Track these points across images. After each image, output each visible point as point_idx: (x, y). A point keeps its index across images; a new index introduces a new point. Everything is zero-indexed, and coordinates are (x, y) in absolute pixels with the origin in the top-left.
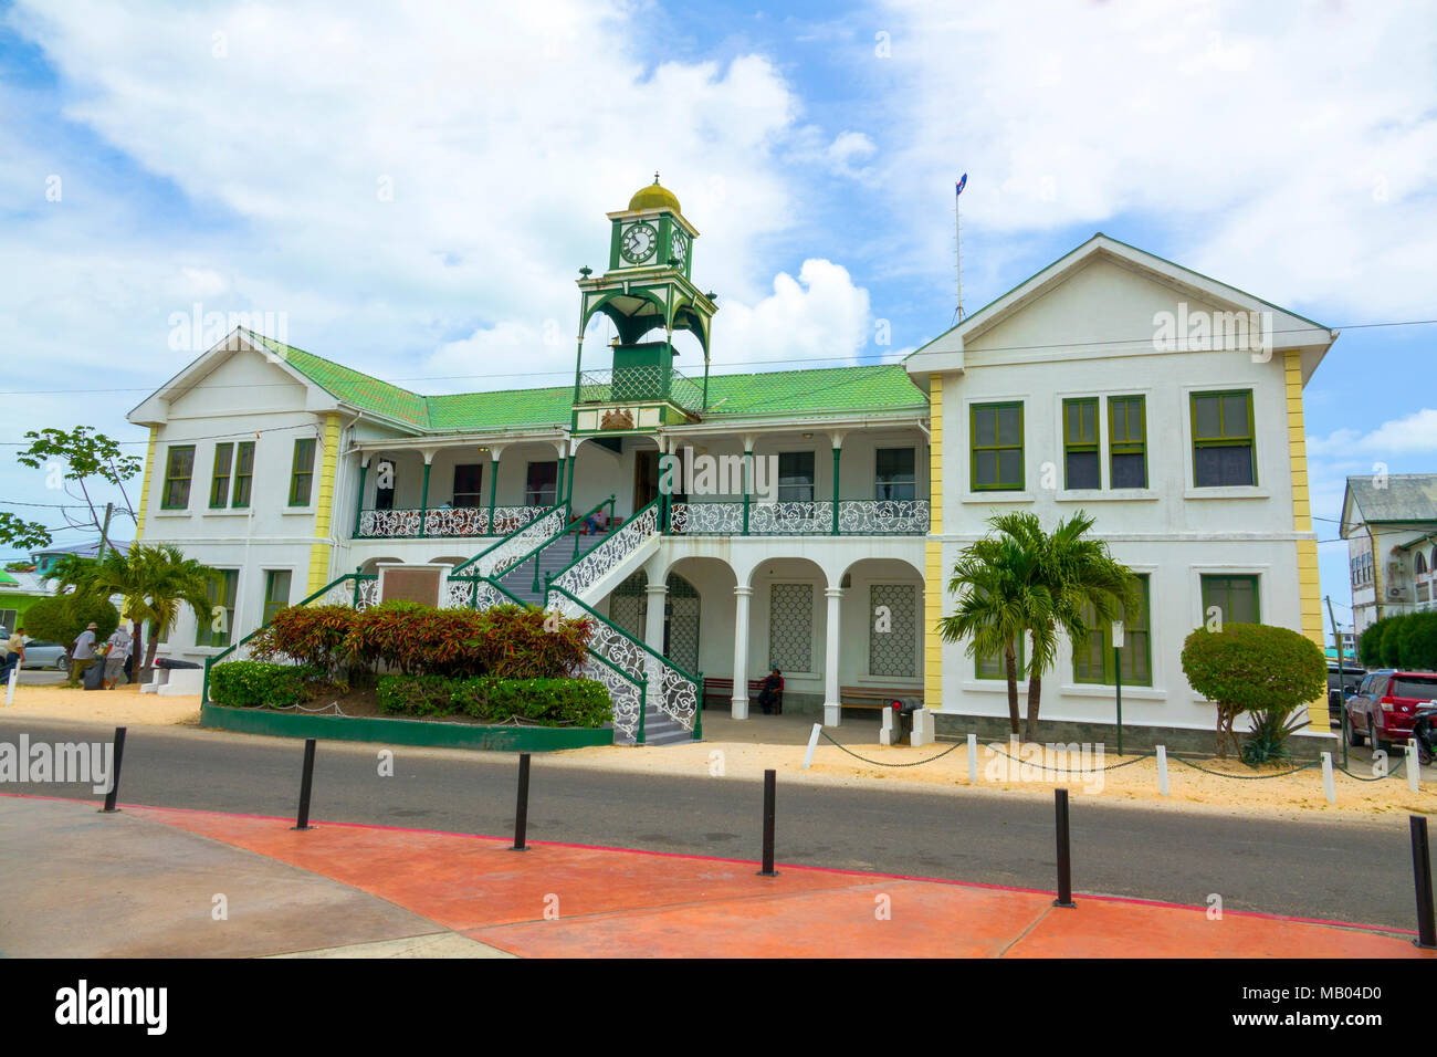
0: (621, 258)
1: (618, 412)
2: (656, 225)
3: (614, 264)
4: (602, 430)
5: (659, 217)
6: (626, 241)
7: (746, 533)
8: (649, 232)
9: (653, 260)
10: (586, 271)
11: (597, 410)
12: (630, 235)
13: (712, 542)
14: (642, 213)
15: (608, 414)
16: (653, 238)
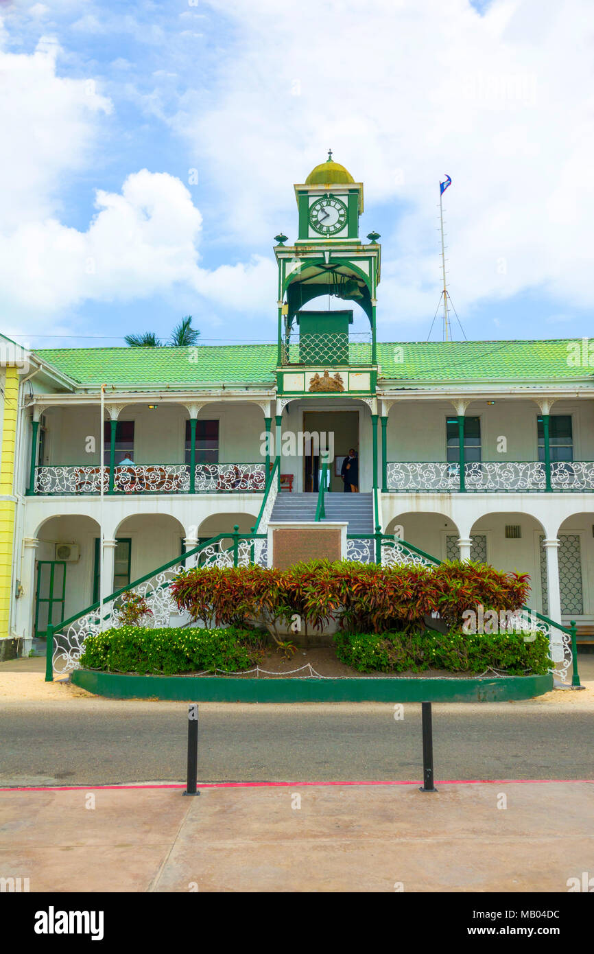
0: (310, 227)
1: (326, 375)
2: (345, 200)
3: (303, 234)
4: (311, 392)
5: (348, 193)
6: (315, 213)
7: (462, 489)
8: (338, 206)
9: (345, 233)
10: (281, 239)
11: (304, 372)
12: (318, 207)
13: (433, 498)
14: (331, 187)
15: (317, 377)
16: (342, 212)
